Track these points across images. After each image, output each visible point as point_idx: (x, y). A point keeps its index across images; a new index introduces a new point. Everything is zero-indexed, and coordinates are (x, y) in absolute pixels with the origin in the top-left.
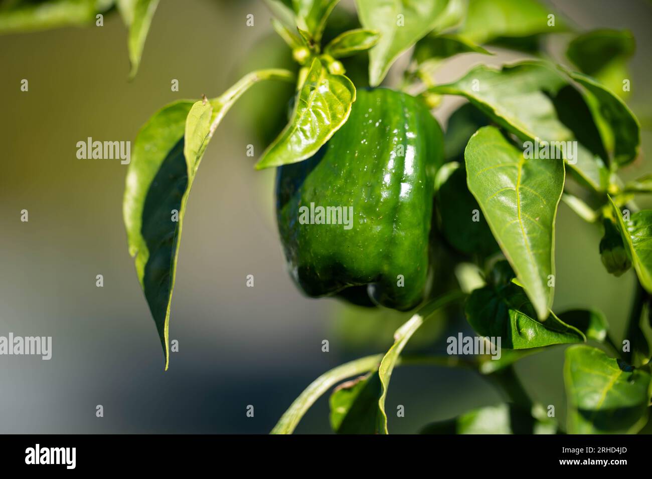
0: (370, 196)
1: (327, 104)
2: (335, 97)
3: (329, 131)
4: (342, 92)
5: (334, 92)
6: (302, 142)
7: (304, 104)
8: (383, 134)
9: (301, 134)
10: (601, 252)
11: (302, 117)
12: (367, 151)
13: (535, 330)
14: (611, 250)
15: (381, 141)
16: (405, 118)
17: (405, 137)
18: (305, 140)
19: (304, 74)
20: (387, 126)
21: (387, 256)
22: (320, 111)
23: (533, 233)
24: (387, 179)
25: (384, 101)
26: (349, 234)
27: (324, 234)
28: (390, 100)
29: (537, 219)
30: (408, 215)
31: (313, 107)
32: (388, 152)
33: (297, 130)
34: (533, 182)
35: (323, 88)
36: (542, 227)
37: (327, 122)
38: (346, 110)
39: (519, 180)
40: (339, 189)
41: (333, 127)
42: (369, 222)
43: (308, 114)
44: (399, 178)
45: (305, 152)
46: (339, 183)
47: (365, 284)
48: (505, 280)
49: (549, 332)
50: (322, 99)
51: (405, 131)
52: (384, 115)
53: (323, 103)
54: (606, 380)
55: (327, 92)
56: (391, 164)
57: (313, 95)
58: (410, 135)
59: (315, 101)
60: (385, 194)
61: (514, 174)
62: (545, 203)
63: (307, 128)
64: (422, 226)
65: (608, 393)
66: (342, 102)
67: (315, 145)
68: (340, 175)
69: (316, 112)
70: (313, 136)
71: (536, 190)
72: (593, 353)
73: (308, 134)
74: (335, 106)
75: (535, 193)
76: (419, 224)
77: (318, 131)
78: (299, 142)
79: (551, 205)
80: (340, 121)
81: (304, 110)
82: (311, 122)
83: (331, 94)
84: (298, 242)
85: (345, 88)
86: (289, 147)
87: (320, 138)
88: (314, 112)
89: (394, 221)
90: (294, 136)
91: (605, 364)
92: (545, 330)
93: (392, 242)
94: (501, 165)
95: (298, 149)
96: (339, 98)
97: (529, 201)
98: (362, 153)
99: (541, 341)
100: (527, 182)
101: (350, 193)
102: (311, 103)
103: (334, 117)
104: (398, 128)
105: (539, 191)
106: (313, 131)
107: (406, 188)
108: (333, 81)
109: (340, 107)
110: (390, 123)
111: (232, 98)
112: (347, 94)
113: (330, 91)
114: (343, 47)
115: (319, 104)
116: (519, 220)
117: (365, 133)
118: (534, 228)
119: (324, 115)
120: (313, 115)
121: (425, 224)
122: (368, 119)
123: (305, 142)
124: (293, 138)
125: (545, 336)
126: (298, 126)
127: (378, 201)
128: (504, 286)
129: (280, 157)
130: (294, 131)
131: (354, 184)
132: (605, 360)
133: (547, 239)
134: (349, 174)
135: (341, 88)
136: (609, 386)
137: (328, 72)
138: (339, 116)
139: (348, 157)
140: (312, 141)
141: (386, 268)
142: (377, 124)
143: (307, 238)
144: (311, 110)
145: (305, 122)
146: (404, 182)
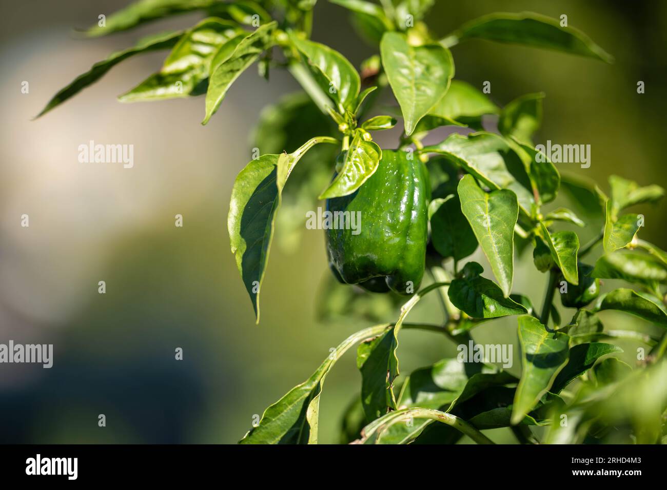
0: (392, 218)
1: (362, 160)
2: (368, 156)
3: (364, 177)
4: (373, 153)
5: (367, 152)
6: (347, 184)
7: (349, 160)
8: (399, 179)
9: (346, 178)
10: (534, 257)
11: (347, 168)
12: (390, 190)
13: (495, 306)
14: (541, 255)
15: (399, 183)
16: (413, 170)
17: (413, 181)
18: (349, 182)
19: (346, 140)
20: (402, 174)
21: (402, 258)
22: (358, 163)
23: (499, 244)
24: (403, 207)
25: (398, 158)
26: (380, 243)
27: (362, 243)
28: (402, 158)
29: (501, 235)
30: (415, 231)
31: (354, 161)
32: (404, 191)
33: (344, 175)
34: (497, 212)
35: (360, 150)
36: (504, 240)
37: (363, 172)
38: (375, 165)
39: (487, 210)
40: (372, 214)
41: (367, 175)
42: (392, 235)
43: (351, 166)
44: (410, 208)
45: (349, 189)
46: (372, 210)
47: (384, 276)
48: (474, 274)
49: (504, 308)
50: (359, 157)
51: (413, 178)
52: (399, 167)
53: (360, 159)
54: (539, 337)
55: (362, 152)
56: (405, 199)
57: (354, 153)
58: (416, 180)
59: (356, 157)
60: (402, 218)
61: (484, 206)
62: (506, 225)
63: (350, 174)
64: (424, 239)
65: (541, 345)
66: (373, 160)
67: (355, 186)
68: (372, 206)
69: (355, 164)
70: (354, 181)
71: (498, 217)
72: (532, 320)
73: (351, 178)
74: (368, 162)
75: (499, 219)
76: (422, 237)
77: (357, 177)
78: (345, 183)
79: (510, 227)
80: (371, 171)
81: (349, 163)
82: (353, 170)
83: (365, 153)
84: (344, 248)
85: (374, 150)
86: (339, 186)
87: (358, 182)
88: (354, 164)
89: (407, 235)
90: (342, 179)
91: (539, 327)
92: (502, 307)
93: (405, 248)
94: (476, 199)
95: (345, 188)
96: (370, 156)
97: (495, 224)
98: (386, 191)
99: (499, 313)
100: (492, 212)
101: (380, 216)
102: (353, 159)
103: (367, 169)
104: (409, 176)
105: (501, 218)
106: (354, 176)
107: (414, 213)
108: (366, 145)
109: (371, 163)
110: (404, 172)
111: (301, 153)
112: (376, 154)
113: (364, 152)
114: (374, 125)
115: (358, 160)
116: (490, 235)
117: (387, 179)
118: (499, 240)
119: (361, 167)
120: (354, 166)
121: (425, 238)
122: (389, 170)
123: (349, 184)
124: (342, 181)
125: (502, 310)
126: (345, 173)
127: (398, 222)
128: (473, 278)
129: (334, 192)
130: (342, 176)
131: (382, 211)
132: (539, 325)
133: (509, 248)
134: (378, 205)
135: (372, 150)
136: (541, 341)
137: (363, 139)
138: (371, 168)
139: (377, 194)
140: (353, 183)
141: (401, 265)
142: (395, 173)
143: (351, 245)
144: (353, 163)
145: (349, 170)
146: (413, 210)
